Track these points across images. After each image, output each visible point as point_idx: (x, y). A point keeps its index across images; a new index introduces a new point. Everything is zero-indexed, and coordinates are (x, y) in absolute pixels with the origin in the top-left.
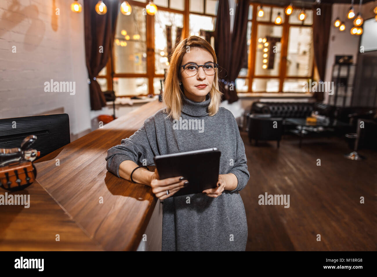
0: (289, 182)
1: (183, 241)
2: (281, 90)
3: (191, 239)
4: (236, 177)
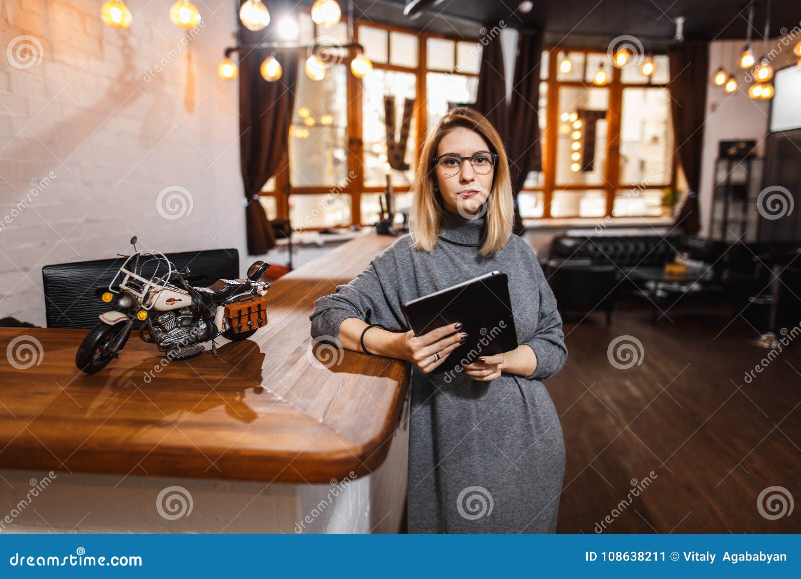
0: (634, 391)
2: (609, 213)
3: (466, 462)
4: (535, 353)
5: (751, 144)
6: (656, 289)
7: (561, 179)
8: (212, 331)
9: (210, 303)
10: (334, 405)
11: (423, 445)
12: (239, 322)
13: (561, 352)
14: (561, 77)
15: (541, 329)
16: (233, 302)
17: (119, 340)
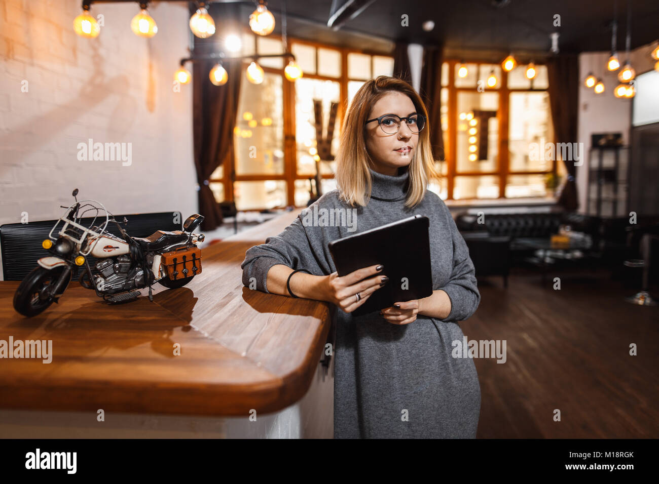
0: (531, 342)
1: (375, 403)
2: (502, 195)
4: (449, 297)
5: (618, 136)
6: (545, 256)
7: (461, 167)
8: (148, 277)
9: (146, 251)
10: (258, 340)
11: (347, 384)
12: (175, 270)
13: (473, 296)
14: (459, 83)
15: (454, 276)
16: (169, 251)
17: (57, 285)
